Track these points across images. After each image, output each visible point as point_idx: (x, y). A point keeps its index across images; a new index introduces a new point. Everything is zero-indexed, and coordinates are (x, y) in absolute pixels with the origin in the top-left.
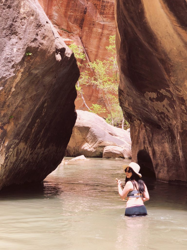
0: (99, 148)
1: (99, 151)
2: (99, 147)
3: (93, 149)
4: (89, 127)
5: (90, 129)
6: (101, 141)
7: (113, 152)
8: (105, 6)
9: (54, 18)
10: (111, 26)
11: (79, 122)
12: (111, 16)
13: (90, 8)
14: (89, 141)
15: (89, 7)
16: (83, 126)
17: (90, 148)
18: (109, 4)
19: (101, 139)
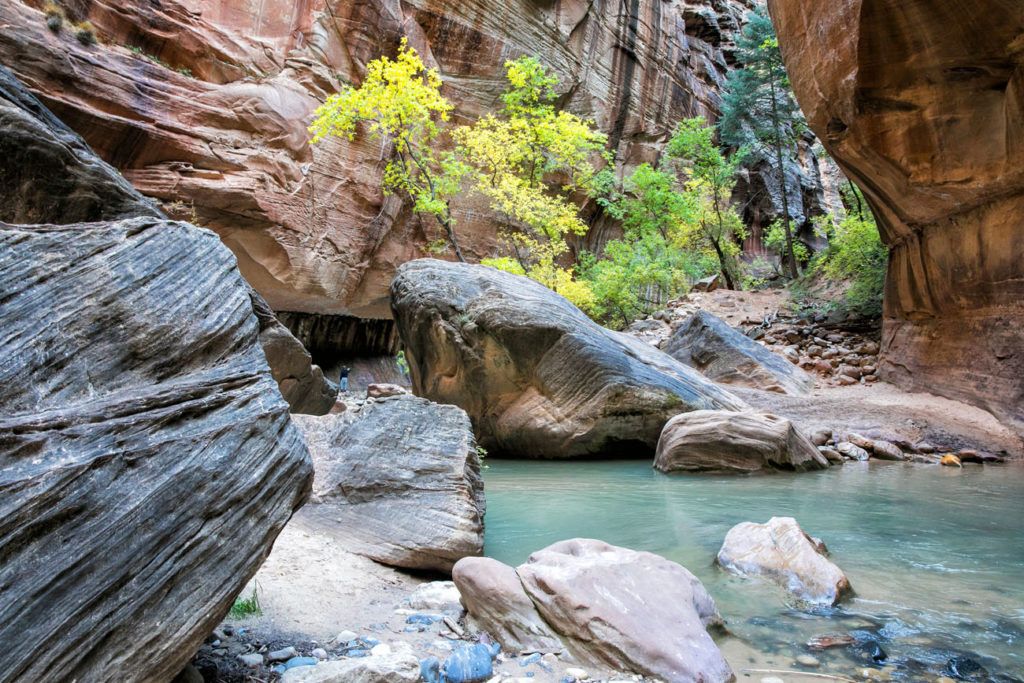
0: (610, 419)
1: (605, 434)
2: (609, 415)
3: (577, 425)
4: (559, 327)
5: (563, 338)
6: (621, 390)
7: (734, 442)
8: (446, 33)
9: (315, 42)
10: (459, 87)
11: (507, 307)
12: (460, 62)
13: (411, 31)
14: (556, 390)
15: (409, 28)
16: (532, 326)
17: (559, 421)
18: (457, 30)
19: (620, 378)
